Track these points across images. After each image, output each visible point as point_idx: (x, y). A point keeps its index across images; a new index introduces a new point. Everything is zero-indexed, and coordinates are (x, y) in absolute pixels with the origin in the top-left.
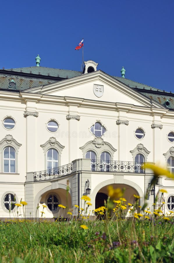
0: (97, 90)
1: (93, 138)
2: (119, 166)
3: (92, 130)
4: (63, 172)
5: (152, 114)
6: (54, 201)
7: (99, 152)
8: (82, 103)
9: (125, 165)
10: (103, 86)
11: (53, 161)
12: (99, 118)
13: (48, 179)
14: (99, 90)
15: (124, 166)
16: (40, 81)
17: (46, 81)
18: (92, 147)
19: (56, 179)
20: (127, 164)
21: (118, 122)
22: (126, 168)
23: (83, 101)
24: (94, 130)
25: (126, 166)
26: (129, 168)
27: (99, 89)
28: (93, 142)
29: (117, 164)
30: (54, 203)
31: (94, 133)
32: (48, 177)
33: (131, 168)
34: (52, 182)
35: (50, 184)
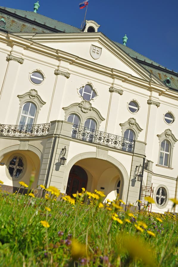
0: (94, 51)
1: (80, 100)
2: (104, 138)
3: (81, 92)
4: (37, 132)
5: (150, 89)
6: (18, 165)
7: (84, 118)
8: (75, 60)
9: (112, 138)
10: (101, 48)
11: (28, 116)
12: (91, 81)
13: (17, 136)
14: (96, 52)
15: (110, 139)
16: (34, 28)
17: (40, 29)
18: (77, 110)
19: (27, 138)
20: (114, 138)
21: (111, 89)
22: (112, 143)
23: (76, 59)
24: (83, 92)
25: (112, 140)
26: (116, 143)
27: (96, 50)
28: (79, 105)
29: (102, 135)
30: (18, 167)
31: (82, 96)
32: (17, 134)
33: (118, 144)
34: (21, 140)
35: (18, 142)
